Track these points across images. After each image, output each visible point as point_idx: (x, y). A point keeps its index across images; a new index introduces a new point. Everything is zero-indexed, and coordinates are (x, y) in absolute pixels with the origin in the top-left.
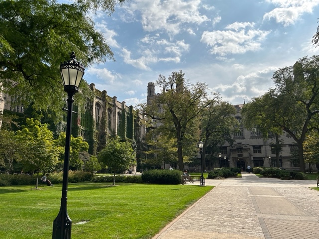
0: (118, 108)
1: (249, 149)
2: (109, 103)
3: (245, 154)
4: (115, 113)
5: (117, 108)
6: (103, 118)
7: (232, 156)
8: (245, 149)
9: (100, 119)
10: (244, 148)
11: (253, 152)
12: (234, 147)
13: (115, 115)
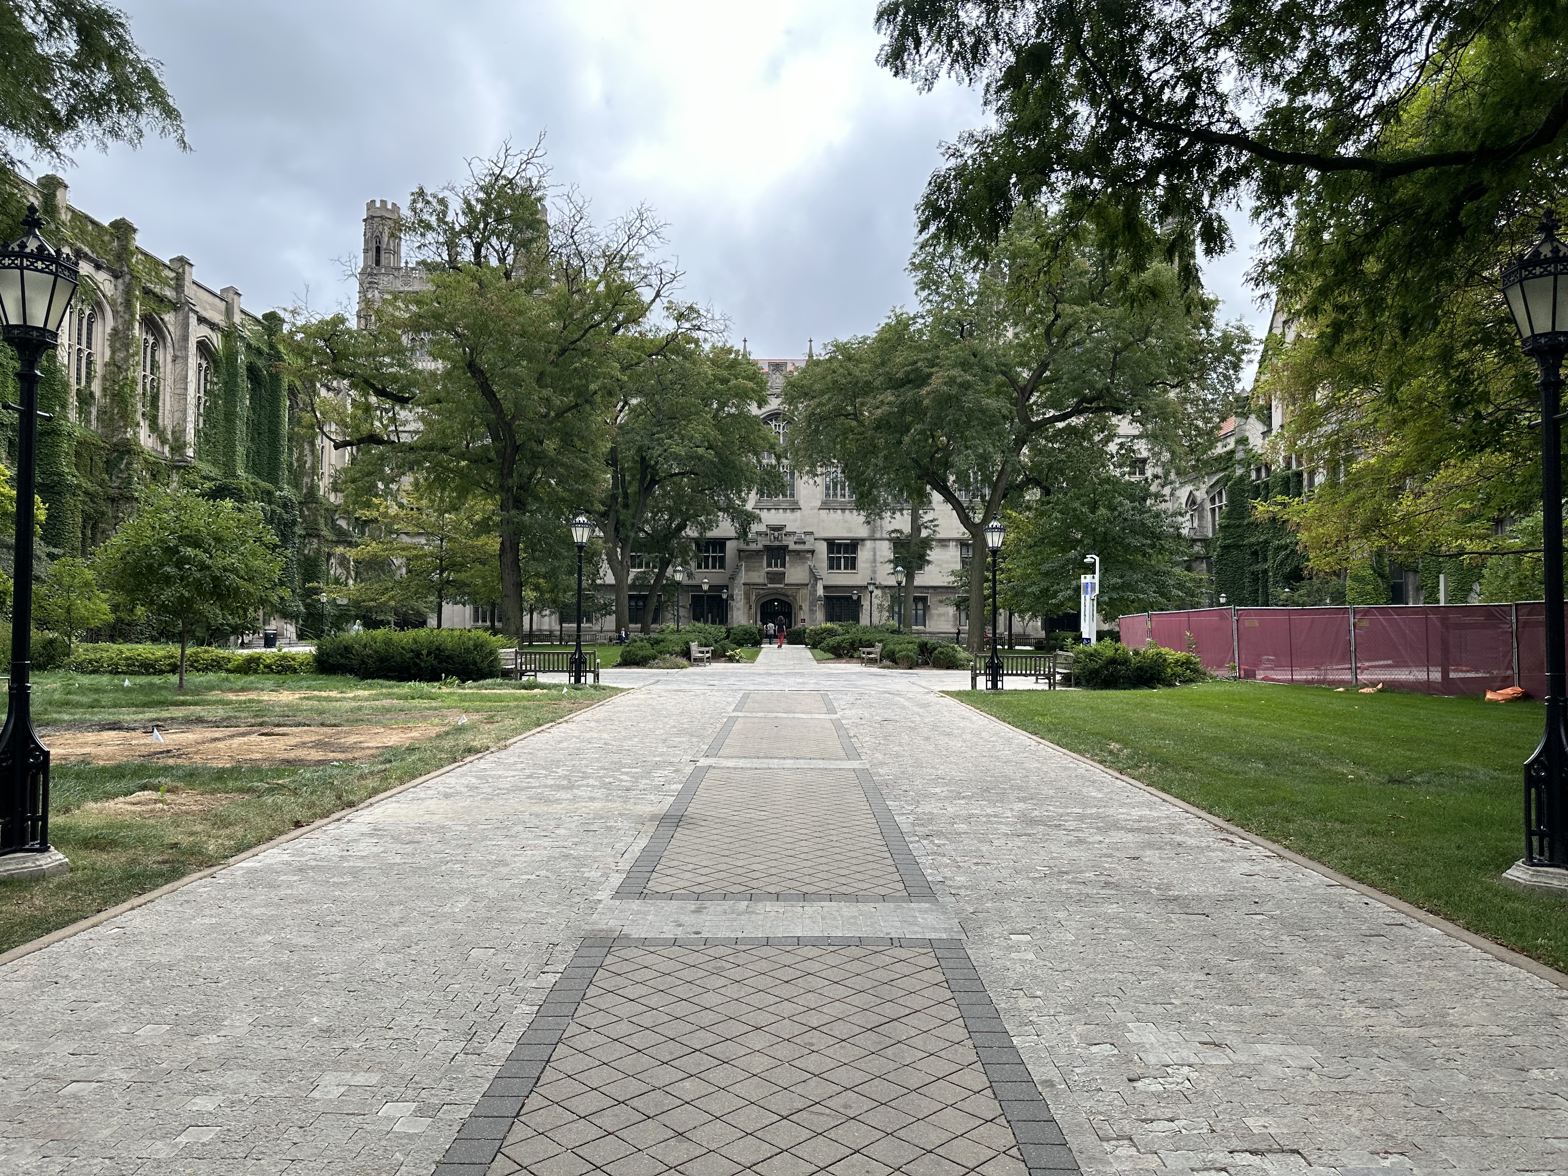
0: (201, 320)
1: (812, 552)
2: (147, 292)
3: (795, 574)
4: (186, 348)
5: (193, 319)
6: (115, 367)
7: (743, 577)
8: (797, 552)
9: (99, 368)
10: (792, 547)
11: (825, 564)
12: (755, 541)
13: (186, 358)
